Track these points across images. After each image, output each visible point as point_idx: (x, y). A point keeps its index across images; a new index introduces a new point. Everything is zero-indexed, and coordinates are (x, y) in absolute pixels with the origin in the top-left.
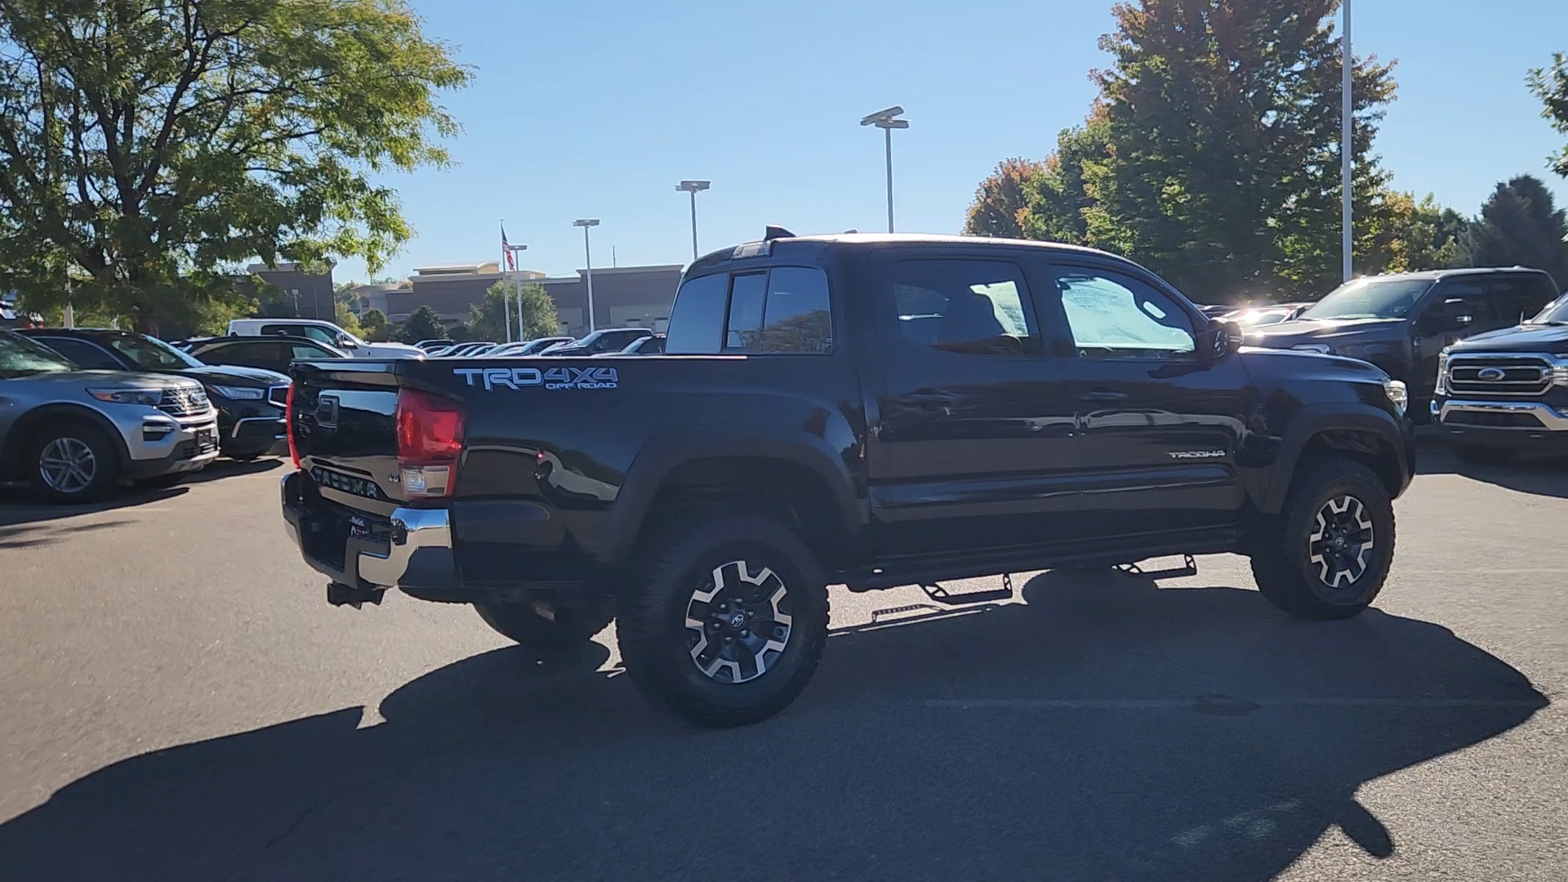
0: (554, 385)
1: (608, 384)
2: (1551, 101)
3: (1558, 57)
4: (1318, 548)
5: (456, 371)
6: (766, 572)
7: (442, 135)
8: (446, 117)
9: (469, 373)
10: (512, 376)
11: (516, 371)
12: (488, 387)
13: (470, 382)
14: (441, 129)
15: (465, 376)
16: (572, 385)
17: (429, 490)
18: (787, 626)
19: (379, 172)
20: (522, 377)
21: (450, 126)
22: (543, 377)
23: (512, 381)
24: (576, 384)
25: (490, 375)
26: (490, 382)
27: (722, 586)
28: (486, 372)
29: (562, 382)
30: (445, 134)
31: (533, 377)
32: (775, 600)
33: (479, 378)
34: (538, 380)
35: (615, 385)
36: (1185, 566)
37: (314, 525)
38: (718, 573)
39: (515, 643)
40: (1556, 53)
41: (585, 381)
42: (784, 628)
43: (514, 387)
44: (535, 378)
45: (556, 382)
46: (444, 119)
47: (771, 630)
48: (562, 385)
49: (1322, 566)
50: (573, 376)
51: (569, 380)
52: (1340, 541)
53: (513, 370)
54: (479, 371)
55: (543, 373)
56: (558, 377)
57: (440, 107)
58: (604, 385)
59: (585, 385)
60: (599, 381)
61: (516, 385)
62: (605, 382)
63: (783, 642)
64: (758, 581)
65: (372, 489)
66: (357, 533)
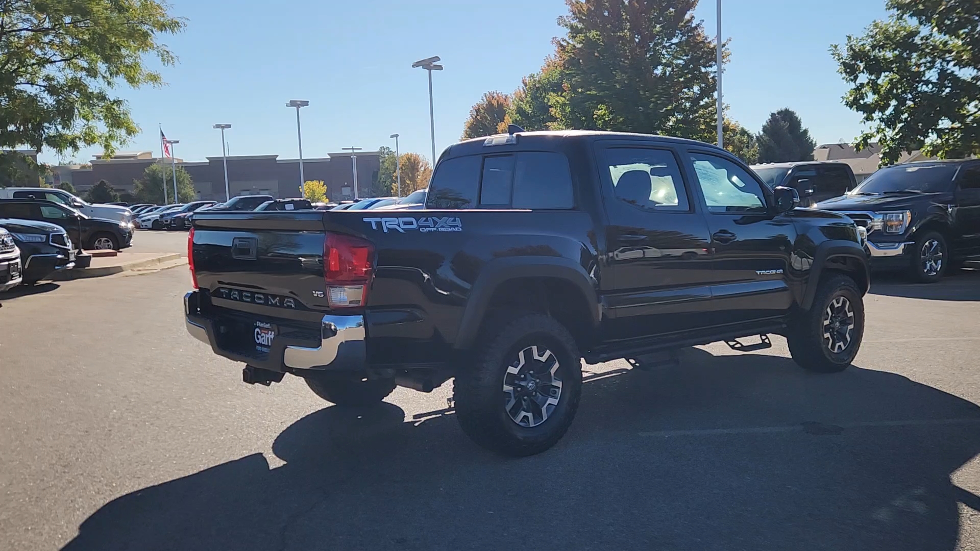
0: (424, 229)
1: (456, 228)
2: (844, 63)
3: (849, 37)
4: (827, 328)
5: (365, 220)
6: (548, 353)
7: (164, 64)
8: (167, 52)
9: (373, 220)
10: (399, 223)
11: (401, 220)
12: (385, 231)
13: (374, 227)
14: (163, 60)
15: (370, 223)
16: (435, 229)
17: (351, 302)
18: (559, 388)
19: (112, 88)
20: (405, 223)
21: (170, 58)
22: (417, 223)
23: (399, 226)
24: (437, 228)
25: (386, 222)
26: (387, 227)
27: (524, 363)
28: (384, 219)
29: (429, 227)
30: (166, 63)
31: (412, 223)
32: (553, 371)
33: (379, 224)
34: (415, 226)
35: (461, 229)
36: (761, 342)
37: (222, 328)
38: (521, 354)
39: (331, 404)
40: (848, 35)
41: (442, 227)
42: (557, 390)
43: (402, 231)
44: (413, 224)
45: (426, 227)
46: (165, 53)
47: (548, 391)
48: (430, 229)
49: (829, 340)
50: (435, 223)
51: (433, 226)
52: (838, 324)
53: (399, 218)
54: (378, 219)
55: (417, 221)
56: (426, 224)
57: (163, 45)
58: (454, 230)
59: (443, 229)
60: (451, 226)
61: (402, 229)
62: (455, 227)
63: (557, 399)
64: (543, 359)
65: (290, 302)
66: (262, 333)
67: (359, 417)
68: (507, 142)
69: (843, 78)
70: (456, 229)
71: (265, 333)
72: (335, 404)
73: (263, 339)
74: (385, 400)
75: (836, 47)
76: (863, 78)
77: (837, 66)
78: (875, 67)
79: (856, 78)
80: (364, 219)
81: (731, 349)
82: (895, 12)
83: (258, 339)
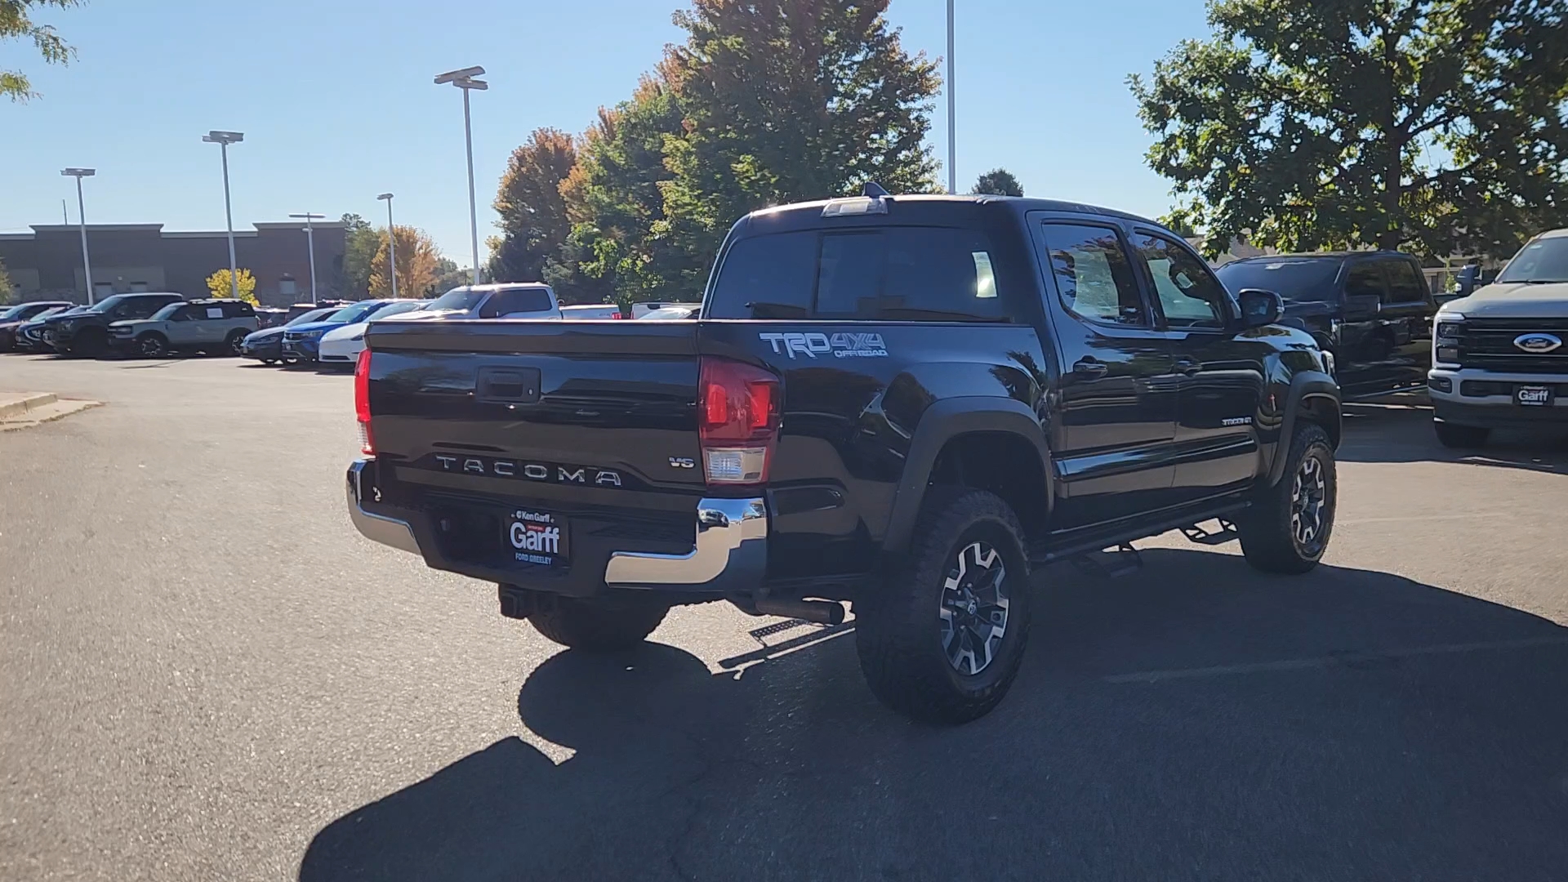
0: (839, 352)
1: (880, 351)
2: (1149, 104)
4: (1296, 507)
5: (763, 336)
6: (993, 554)
7: (48, 60)
8: (55, 39)
9: (774, 337)
10: (806, 342)
11: (810, 336)
12: (791, 355)
13: (776, 348)
14: (46, 52)
15: (770, 341)
16: (852, 353)
17: (748, 476)
18: (1004, 609)
20: (814, 343)
21: (60, 51)
22: (829, 343)
23: (808, 347)
24: (855, 352)
25: (789, 340)
26: (792, 349)
27: (964, 571)
28: (787, 336)
29: (845, 349)
30: (51, 59)
31: (822, 343)
32: (998, 583)
33: (781, 344)
34: (827, 348)
35: (886, 354)
36: (1221, 529)
38: (962, 557)
39: (566, 647)
40: (1157, 60)
41: (861, 349)
42: (1001, 613)
43: (812, 355)
44: (824, 345)
45: (840, 349)
46: (51, 41)
47: (992, 615)
48: (845, 353)
49: (1298, 524)
50: (852, 343)
51: (849, 348)
52: (1306, 500)
53: (805, 335)
54: (779, 336)
55: (828, 338)
56: (840, 343)
58: (878, 354)
59: (862, 354)
60: (872, 349)
61: (812, 352)
62: (877, 349)
63: (1002, 627)
64: (987, 564)
65: (611, 477)
66: (527, 530)
67: (629, 668)
68: (868, 210)
69: (1145, 126)
70: (880, 353)
71: (537, 531)
72: (568, 648)
73: (530, 540)
74: (652, 637)
75: (1136, 78)
76: (1175, 126)
77: (1136, 105)
78: (1194, 110)
79: (1164, 126)
80: (761, 335)
81: (1188, 540)
82: (1220, 28)
83: (519, 541)
